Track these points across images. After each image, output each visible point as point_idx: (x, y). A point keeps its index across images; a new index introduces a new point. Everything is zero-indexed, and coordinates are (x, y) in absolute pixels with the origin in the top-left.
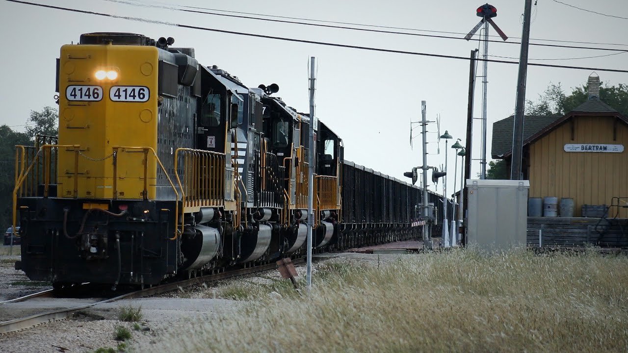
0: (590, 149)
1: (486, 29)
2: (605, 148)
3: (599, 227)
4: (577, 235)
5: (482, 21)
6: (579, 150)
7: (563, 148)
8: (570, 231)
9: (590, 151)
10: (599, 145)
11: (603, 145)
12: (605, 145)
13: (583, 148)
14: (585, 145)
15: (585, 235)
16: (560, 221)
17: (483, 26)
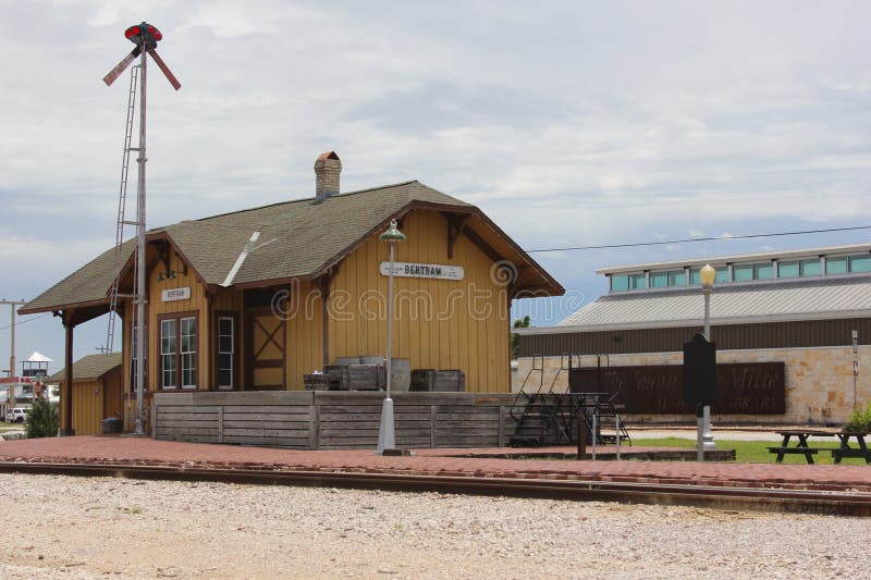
0: (417, 271)
1: (144, 65)
2: (439, 272)
3: (515, 410)
4: (484, 426)
5: (136, 53)
6: (402, 273)
7: (378, 267)
8: (473, 417)
9: (417, 275)
10: (430, 266)
11: (435, 266)
12: (439, 267)
13: (407, 271)
14: (410, 265)
15: (496, 426)
16: (459, 399)
17: (138, 61)
